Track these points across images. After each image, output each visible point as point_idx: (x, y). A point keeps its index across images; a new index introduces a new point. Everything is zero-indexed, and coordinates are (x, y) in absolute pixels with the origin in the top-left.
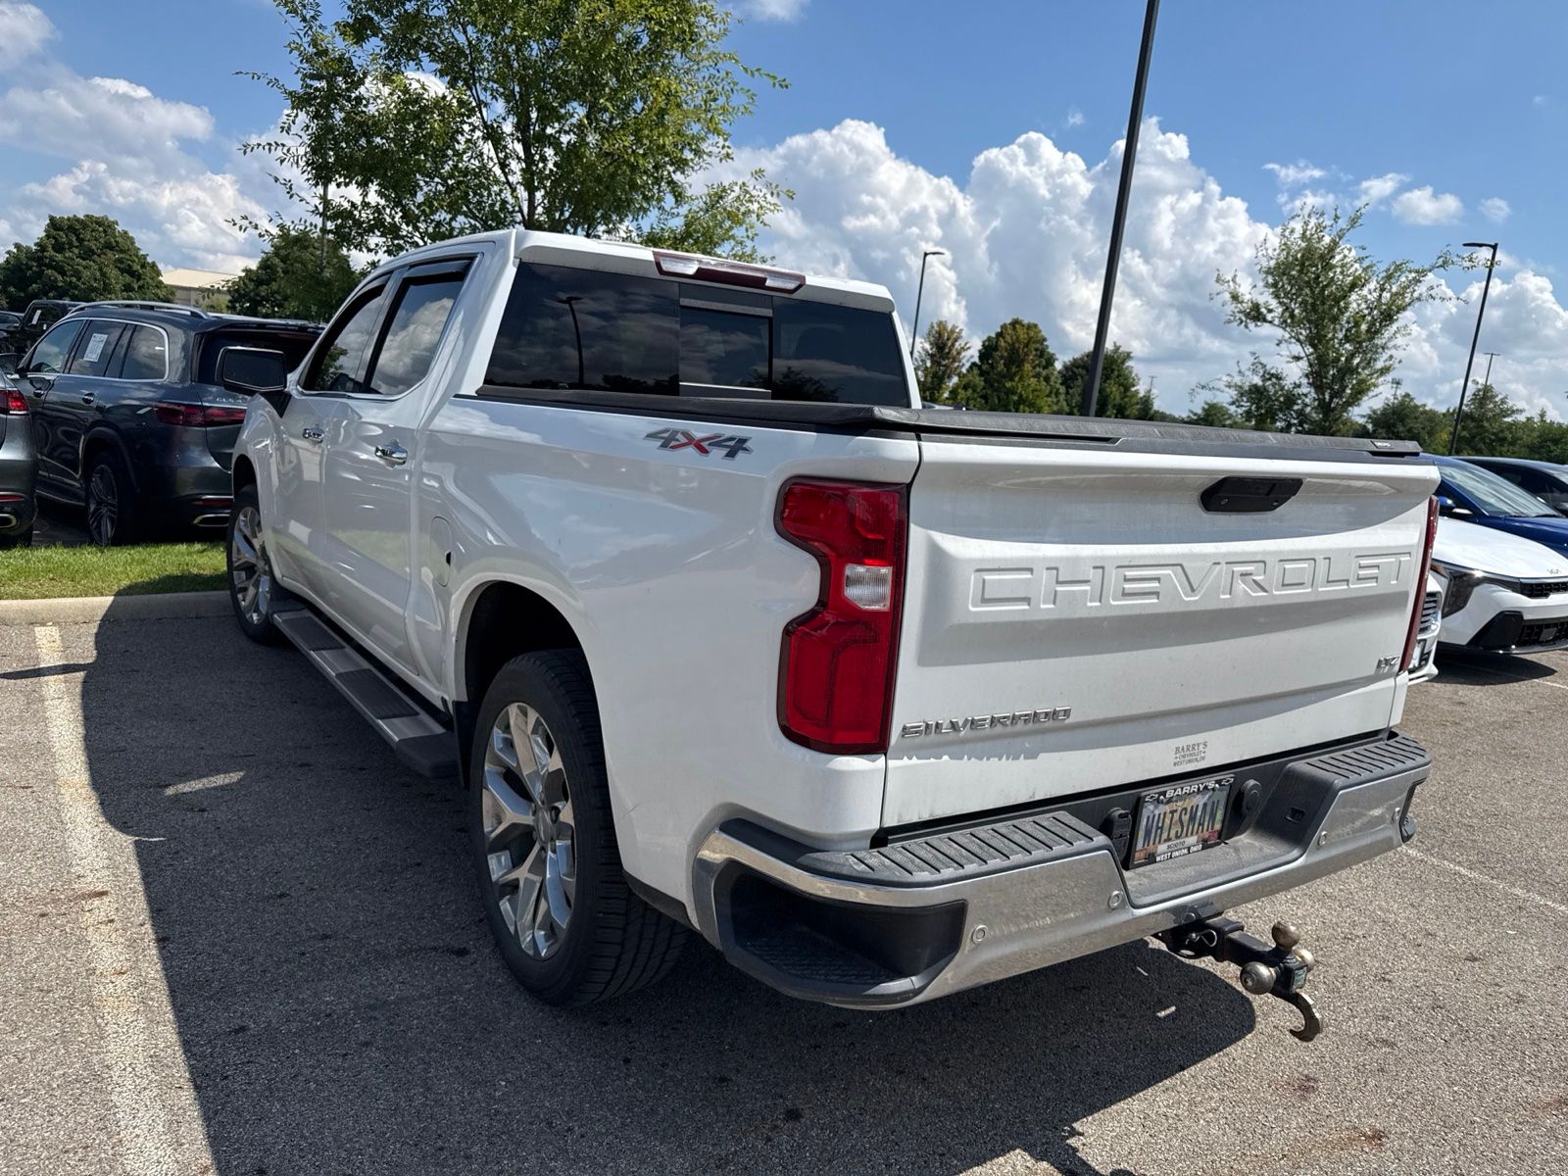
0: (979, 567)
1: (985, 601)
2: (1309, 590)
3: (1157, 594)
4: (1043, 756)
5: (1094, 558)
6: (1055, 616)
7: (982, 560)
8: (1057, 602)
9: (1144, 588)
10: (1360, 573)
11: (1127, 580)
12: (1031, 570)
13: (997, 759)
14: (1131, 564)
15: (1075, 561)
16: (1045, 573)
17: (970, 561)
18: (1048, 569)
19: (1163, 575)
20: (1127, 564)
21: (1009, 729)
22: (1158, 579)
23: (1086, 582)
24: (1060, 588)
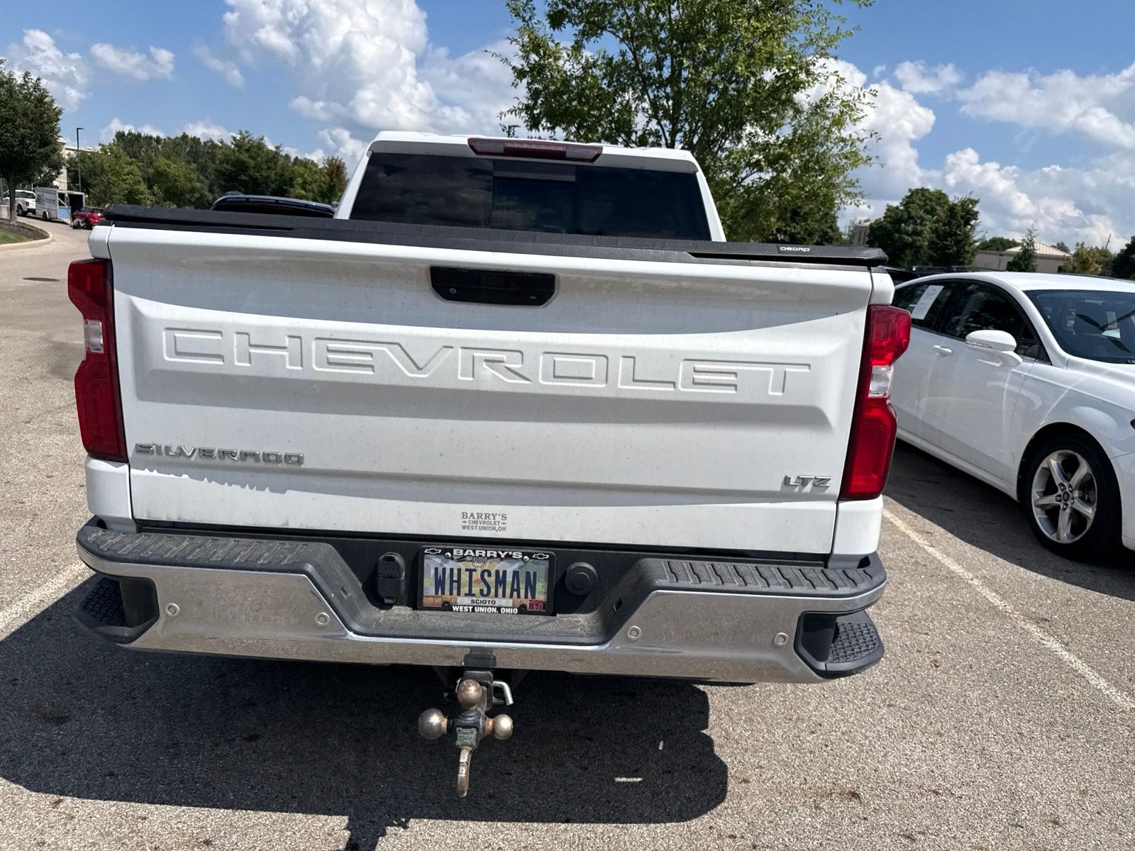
0: (169, 326)
1: (179, 354)
2: (604, 386)
3: (372, 367)
4: (290, 493)
5: (290, 329)
6: (251, 373)
7: (170, 321)
8: (252, 361)
9: (353, 360)
10: (695, 377)
11: (329, 351)
12: (220, 333)
13: (239, 487)
14: (333, 337)
15: (267, 329)
16: (235, 337)
17: (160, 321)
18: (238, 333)
19: (375, 351)
20: (328, 337)
21: (240, 463)
22: (370, 354)
23: (284, 348)
24: (253, 350)
